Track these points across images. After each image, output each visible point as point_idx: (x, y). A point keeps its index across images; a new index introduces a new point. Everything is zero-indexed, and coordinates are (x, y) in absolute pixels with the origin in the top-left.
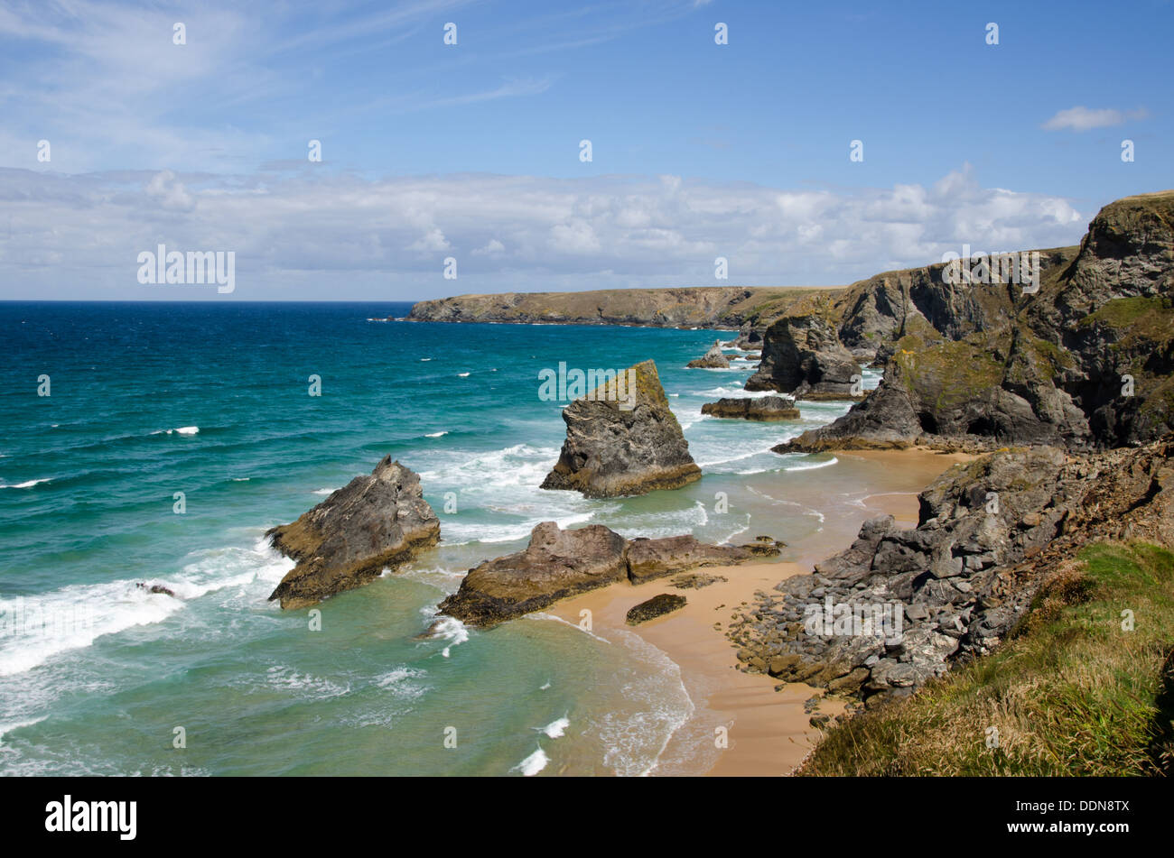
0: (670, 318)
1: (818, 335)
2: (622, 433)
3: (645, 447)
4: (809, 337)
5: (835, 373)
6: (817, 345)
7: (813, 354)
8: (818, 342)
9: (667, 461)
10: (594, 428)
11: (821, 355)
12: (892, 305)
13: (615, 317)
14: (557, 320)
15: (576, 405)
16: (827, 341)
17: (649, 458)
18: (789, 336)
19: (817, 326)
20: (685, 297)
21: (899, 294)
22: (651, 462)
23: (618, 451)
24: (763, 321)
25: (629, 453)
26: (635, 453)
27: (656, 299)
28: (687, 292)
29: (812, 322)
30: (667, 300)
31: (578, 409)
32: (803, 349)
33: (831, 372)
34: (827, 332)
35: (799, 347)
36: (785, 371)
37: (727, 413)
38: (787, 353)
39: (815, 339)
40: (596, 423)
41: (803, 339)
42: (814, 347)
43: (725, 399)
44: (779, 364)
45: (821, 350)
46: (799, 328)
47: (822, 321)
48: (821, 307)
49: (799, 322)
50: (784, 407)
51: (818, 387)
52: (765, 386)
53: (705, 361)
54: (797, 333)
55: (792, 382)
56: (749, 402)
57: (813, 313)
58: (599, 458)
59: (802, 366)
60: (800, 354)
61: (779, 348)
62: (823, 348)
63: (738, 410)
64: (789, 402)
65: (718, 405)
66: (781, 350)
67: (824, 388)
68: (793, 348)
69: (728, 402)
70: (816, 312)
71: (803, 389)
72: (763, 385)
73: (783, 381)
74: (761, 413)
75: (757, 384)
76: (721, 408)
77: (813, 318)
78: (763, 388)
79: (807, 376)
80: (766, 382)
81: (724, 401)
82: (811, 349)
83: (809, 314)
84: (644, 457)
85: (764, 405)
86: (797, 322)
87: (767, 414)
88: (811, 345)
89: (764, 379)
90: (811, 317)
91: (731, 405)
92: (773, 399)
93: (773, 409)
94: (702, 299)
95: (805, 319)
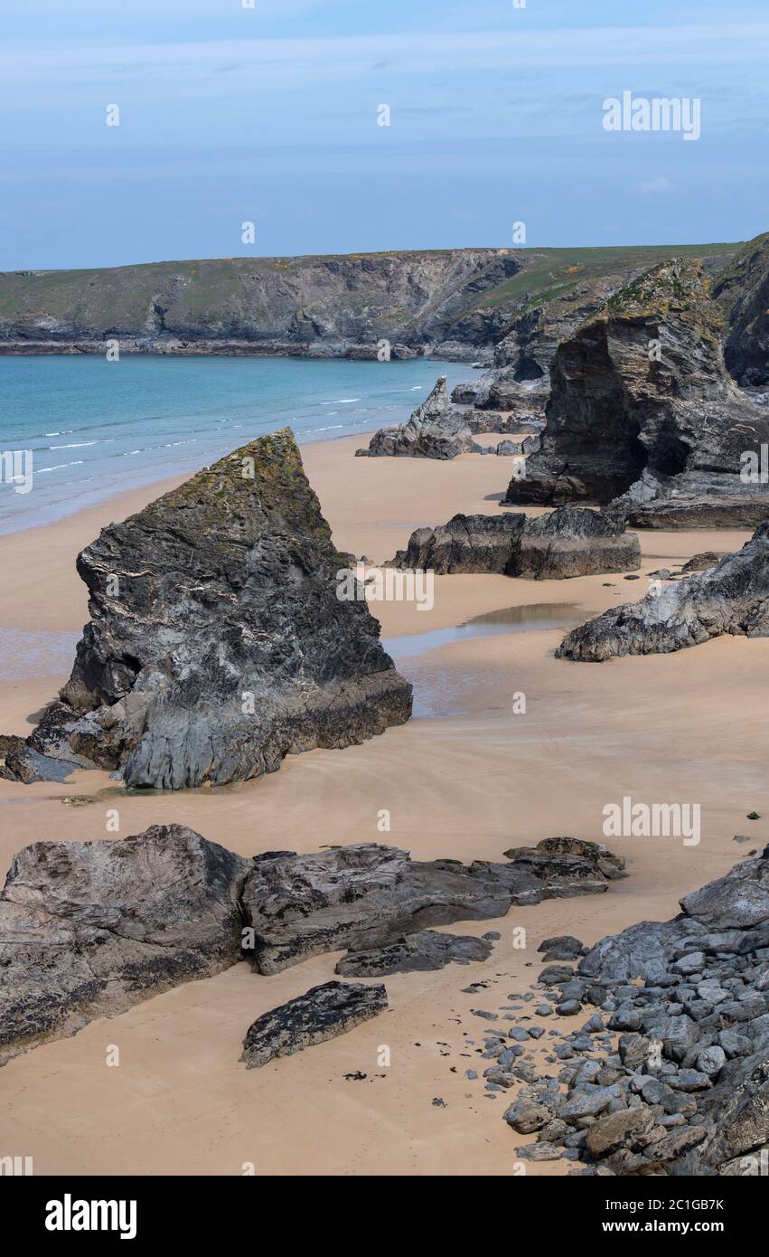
0: (329, 327)
1: (677, 360)
2: (221, 606)
3: (278, 637)
4: (656, 366)
5: (717, 451)
6: (675, 383)
7: (666, 404)
8: (679, 376)
9: (333, 669)
10: (155, 595)
11: (686, 407)
13: (196, 326)
15: (111, 542)
16: (697, 374)
17: (288, 661)
18: (608, 364)
19: (674, 339)
20: (362, 275)
22: (293, 669)
23: (214, 647)
24: (549, 330)
25: (238, 653)
26: (254, 652)
27: (295, 281)
29: (662, 330)
30: (318, 283)
31: (115, 551)
32: (643, 395)
33: (709, 447)
34: (698, 353)
35: (634, 389)
36: (601, 447)
37: (468, 551)
38: (605, 405)
39: (670, 370)
40: (159, 582)
41: (642, 370)
42: (668, 389)
43: (463, 516)
44: (590, 431)
45: (684, 394)
46: (631, 345)
47: (685, 326)
48: (683, 294)
49: (632, 330)
50: (601, 533)
51: (678, 483)
52: (558, 484)
53: (415, 427)
54: (628, 356)
55: (621, 471)
56: (519, 524)
57: (664, 310)
58: (168, 666)
59: (642, 434)
60: (636, 406)
61: (588, 392)
62: (690, 390)
63: (495, 543)
64: (613, 521)
65: (446, 532)
66: (593, 397)
67: (693, 486)
68: (620, 393)
69: (471, 525)
70: (670, 305)
71: (646, 488)
72: (551, 481)
73: (599, 471)
74: (550, 548)
75: (536, 479)
76: (455, 539)
77: (665, 319)
78: (552, 489)
79: (653, 457)
80: (559, 475)
81: (460, 521)
82: (661, 393)
83: (654, 312)
84: (275, 660)
85: (555, 528)
86: (626, 331)
87: (563, 549)
88: (659, 385)
89: (555, 468)
90: (660, 319)
91: (479, 531)
92: (576, 515)
93: (577, 537)
94: (404, 281)
95: (647, 324)
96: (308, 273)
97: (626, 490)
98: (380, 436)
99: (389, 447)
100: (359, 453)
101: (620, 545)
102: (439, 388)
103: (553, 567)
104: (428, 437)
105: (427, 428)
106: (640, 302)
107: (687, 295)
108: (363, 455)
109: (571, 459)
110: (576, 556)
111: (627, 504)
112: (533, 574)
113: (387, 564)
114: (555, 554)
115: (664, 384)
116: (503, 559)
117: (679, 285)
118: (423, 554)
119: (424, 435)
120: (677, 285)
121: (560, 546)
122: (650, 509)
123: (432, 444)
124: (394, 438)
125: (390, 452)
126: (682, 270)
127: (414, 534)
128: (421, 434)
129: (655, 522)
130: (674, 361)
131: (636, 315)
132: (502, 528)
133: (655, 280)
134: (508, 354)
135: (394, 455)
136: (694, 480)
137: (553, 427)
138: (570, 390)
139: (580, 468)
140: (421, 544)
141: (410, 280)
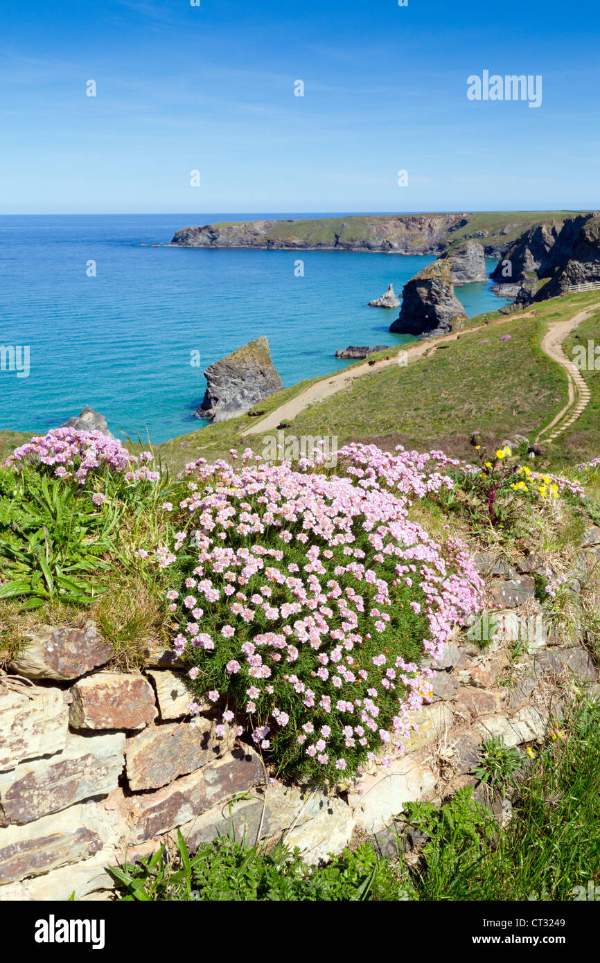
0: (396, 245)
1: (437, 293)
2: (239, 385)
3: (255, 393)
4: (431, 295)
6: (436, 300)
7: (433, 307)
10: (222, 382)
14: (299, 246)
15: (211, 368)
16: (444, 297)
18: (417, 293)
19: (437, 286)
20: (412, 223)
23: (236, 396)
25: (243, 397)
26: (247, 397)
27: (387, 226)
28: (414, 220)
29: (433, 283)
30: (396, 226)
31: (212, 371)
32: (426, 303)
33: (445, 321)
34: (444, 291)
35: (424, 301)
37: (352, 357)
38: (417, 306)
39: (435, 296)
40: (223, 379)
41: (426, 296)
42: (434, 302)
43: (352, 347)
44: (413, 314)
45: (439, 304)
46: (423, 288)
47: (440, 282)
48: (440, 272)
49: (424, 283)
53: (381, 301)
54: (422, 291)
55: (422, 326)
56: (367, 350)
57: (434, 277)
58: (225, 400)
59: (426, 315)
60: (425, 307)
61: (413, 301)
62: (441, 302)
65: (346, 351)
68: (421, 303)
69: (354, 349)
72: (402, 327)
73: (415, 326)
75: (398, 326)
76: (349, 353)
83: (430, 278)
84: (253, 399)
86: (422, 283)
90: (433, 280)
91: (355, 351)
94: (427, 226)
95: (428, 281)
96: (392, 222)
102: (389, 288)
104: (384, 305)
105: (384, 302)
106: (426, 274)
109: (408, 322)
115: (433, 300)
127: (337, 351)
128: (382, 304)
131: (425, 279)
138: (408, 300)
141: (429, 226)
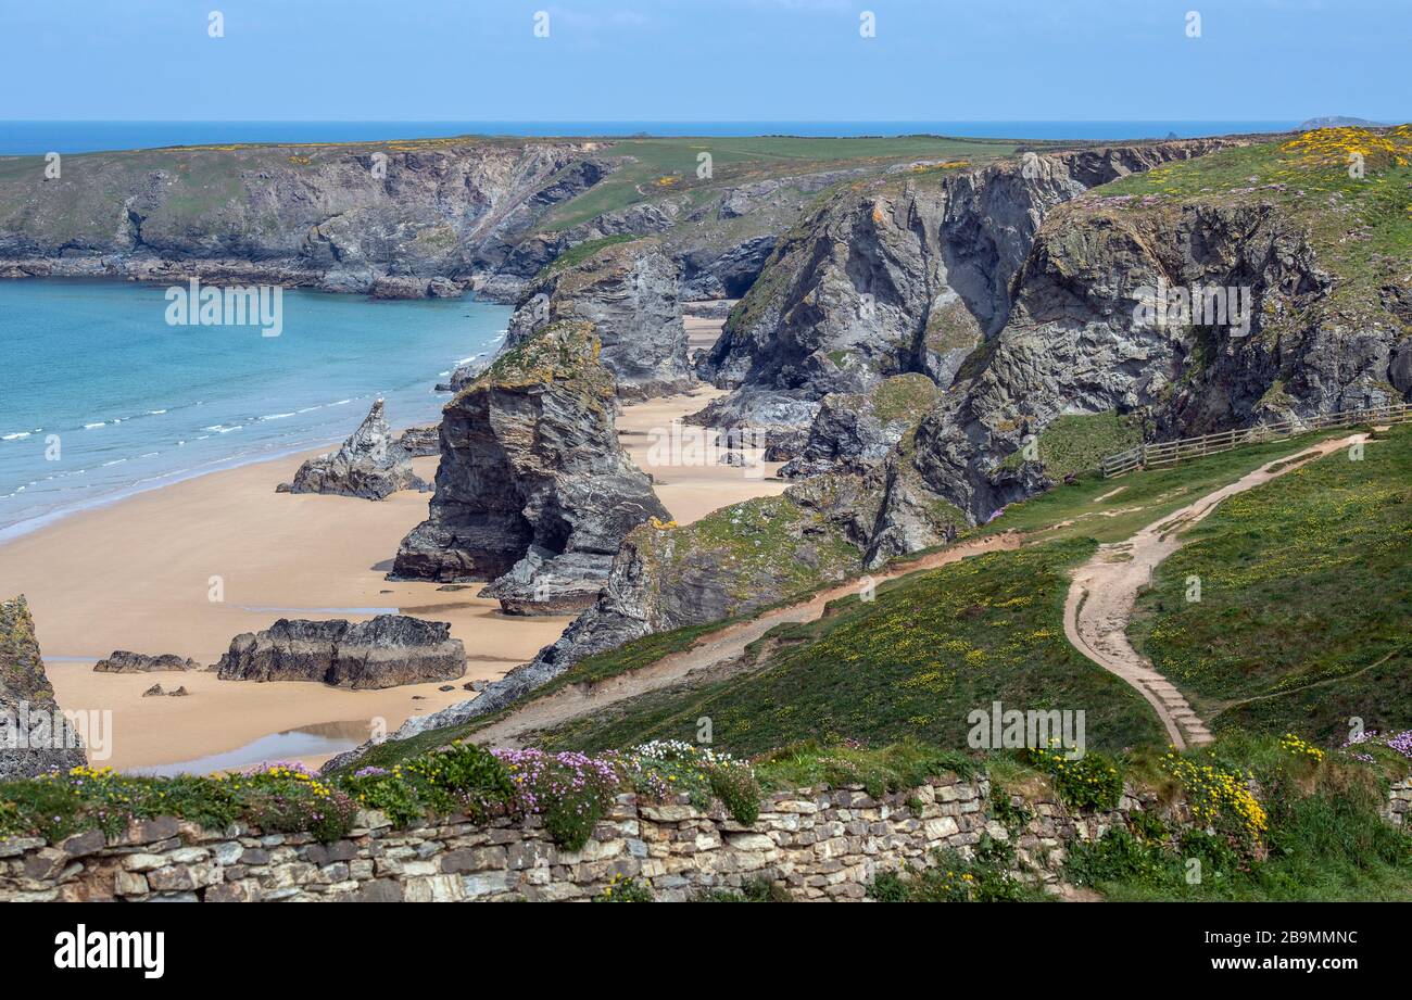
0: (353, 250)
1: (562, 431)
4: (540, 438)
5: (600, 531)
6: (559, 457)
7: (548, 479)
8: (563, 449)
11: (572, 483)
12: (895, 273)
16: (584, 447)
19: (559, 410)
20: (406, 175)
21: (912, 242)
28: (412, 163)
29: (546, 399)
30: (347, 184)
32: (526, 468)
33: (591, 527)
34: (584, 424)
35: (518, 461)
36: (491, 518)
37: (288, 658)
38: (493, 475)
39: (554, 442)
41: (526, 441)
42: (552, 463)
43: (286, 621)
44: (478, 502)
45: (570, 469)
46: (514, 414)
47: (570, 396)
48: (570, 360)
49: (515, 398)
50: (420, 641)
51: (554, 567)
52: (446, 558)
53: (345, 458)
54: (511, 426)
55: (512, 545)
56: (340, 630)
57: (548, 378)
59: (527, 509)
60: (521, 478)
61: (475, 461)
62: (576, 464)
63: (315, 650)
64: (433, 629)
65: (268, 637)
66: (479, 466)
67: (570, 570)
68: (506, 465)
69: (293, 631)
70: (554, 373)
71: (529, 566)
72: (438, 554)
73: (489, 545)
74: (367, 657)
75: (423, 553)
76: (277, 644)
77: (549, 388)
78: (439, 562)
79: (539, 534)
80: (447, 547)
81: (283, 626)
82: (545, 467)
83: (537, 381)
85: (372, 637)
86: (509, 399)
87: (379, 659)
88: (544, 458)
89: (441, 541)
90: (544, 388)
91: (300, 637)
92: (394, 623)
93: (394, 646)
94: (460, 183)
95: (529, 393)
96: (333, 170)
97: (509, 568)
98: (306, 468)
99: (315, 483)
100: (282, 489)
101: (441, 653)
102: (375, 412)
103: (369, 677)
104: (358, 472)
105: (359, 460)
106: (523, 369)
107: (574, 362)
108: (285, 491)
109: (459, 531)
110: (393, 665)
111: (510, 584)
112: (351, 683)
113: (211, 668)
114: (371, 664)
115: (548, 457)
116: (323, 666)
117: (566, 351)
118: (243, 659)
119: (354, 470)
120: (564, 351)
121: (377, 655)
122: (522, 595)
123: (362, 481)
124: (321, 471)
125: (316, 487)
126: (571, 334)
127: (235, 640)
128: (351, 468)
129: (527, 610)
130: (559, 432)
131: (517, 383)
132: (322, 635)
133: (541, 345)
134: (523, 329)
135: (320, 492)
136: (572, 564)
137: (441, 497)
138: (458, 459)
139: (469, 541)
140: (242, 649)
141: (468, 182)
